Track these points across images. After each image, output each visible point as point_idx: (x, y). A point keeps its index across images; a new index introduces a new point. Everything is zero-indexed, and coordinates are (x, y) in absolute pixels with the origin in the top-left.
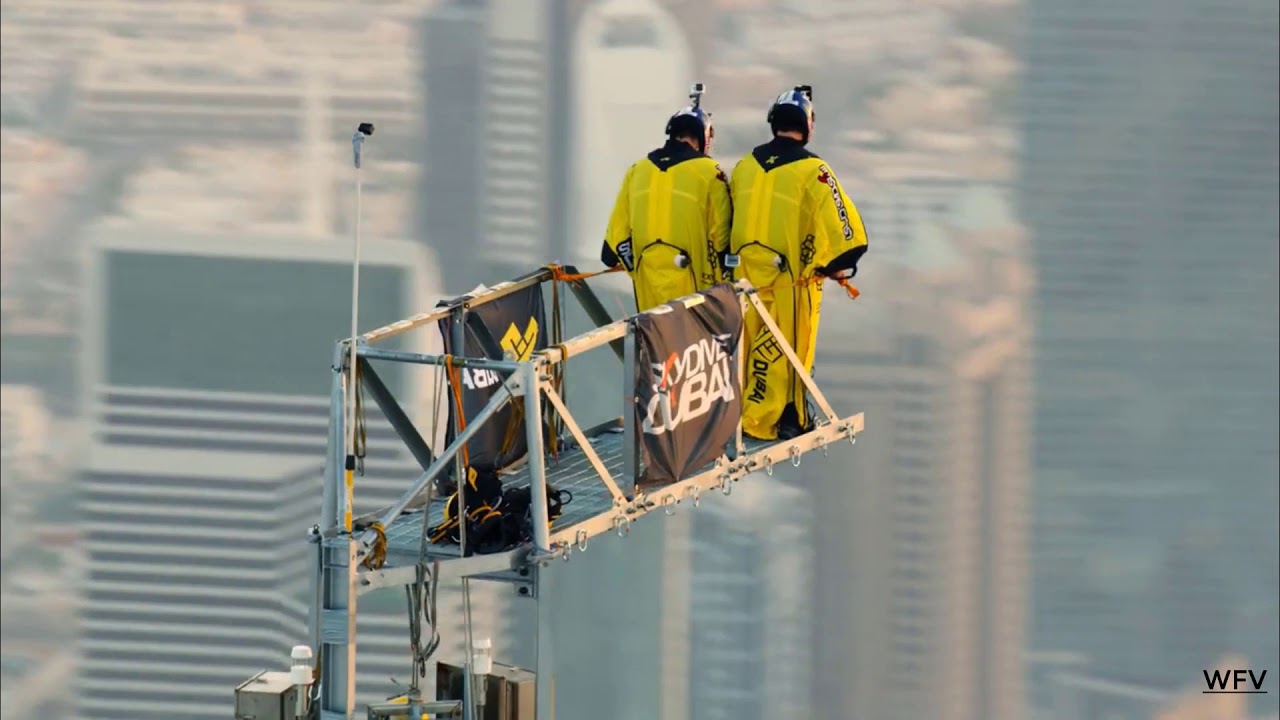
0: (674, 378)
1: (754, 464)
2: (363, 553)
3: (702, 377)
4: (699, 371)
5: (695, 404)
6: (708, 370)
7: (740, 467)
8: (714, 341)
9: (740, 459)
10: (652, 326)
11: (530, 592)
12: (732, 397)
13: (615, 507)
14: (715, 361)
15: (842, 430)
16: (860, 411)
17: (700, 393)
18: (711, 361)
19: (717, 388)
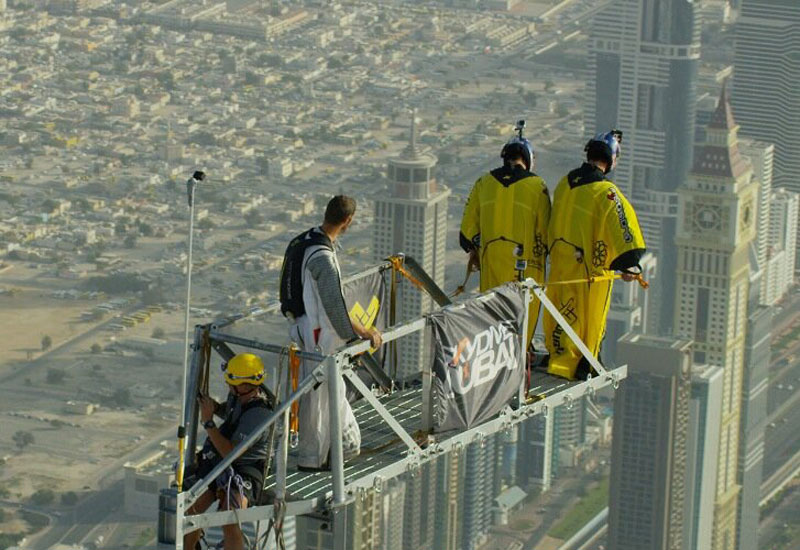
0: (466, 357)
1: (533, 412)
2: (189, 502)
3: (491, 354)
4: (488, 349)
5: (485, 373)
6: (496, 347)
7: (522, 414)
8: (501, 325)
9: (521, 408)
10: (445, 320)
11: (329, 528)
12: (516, 366)
13: (410, 456)
14: (502, 341)
15: (608, 379)
16: (624, 364)
17: (489, 365)
18: (498, 342)
19: (503, 359)
